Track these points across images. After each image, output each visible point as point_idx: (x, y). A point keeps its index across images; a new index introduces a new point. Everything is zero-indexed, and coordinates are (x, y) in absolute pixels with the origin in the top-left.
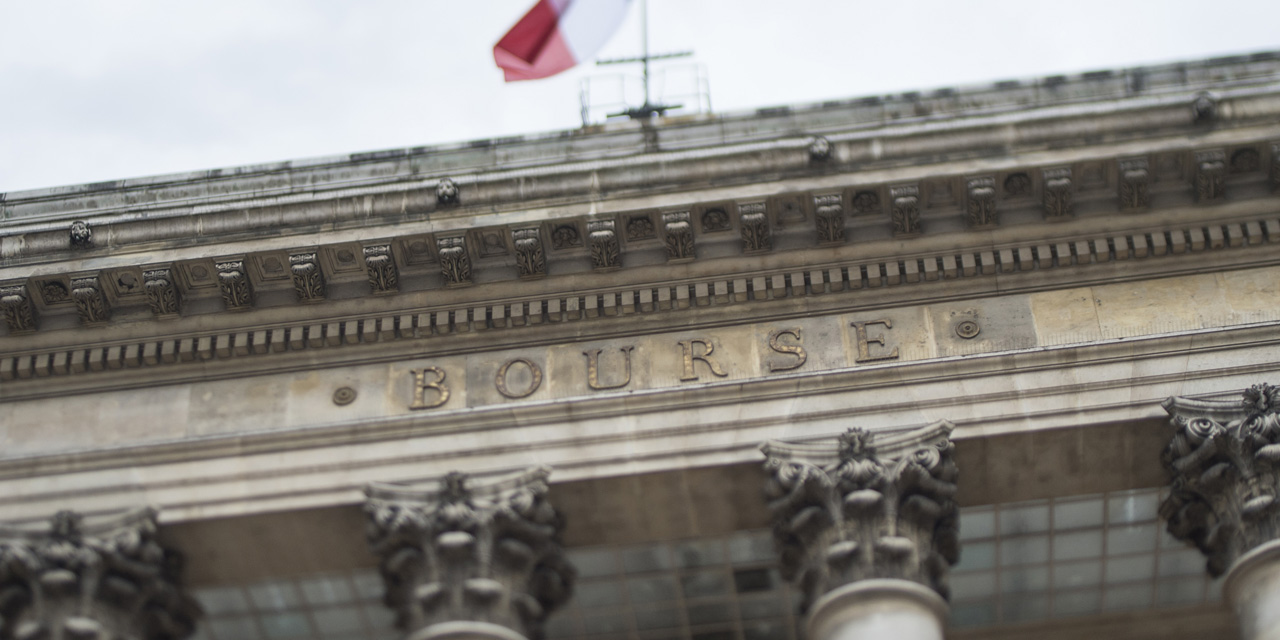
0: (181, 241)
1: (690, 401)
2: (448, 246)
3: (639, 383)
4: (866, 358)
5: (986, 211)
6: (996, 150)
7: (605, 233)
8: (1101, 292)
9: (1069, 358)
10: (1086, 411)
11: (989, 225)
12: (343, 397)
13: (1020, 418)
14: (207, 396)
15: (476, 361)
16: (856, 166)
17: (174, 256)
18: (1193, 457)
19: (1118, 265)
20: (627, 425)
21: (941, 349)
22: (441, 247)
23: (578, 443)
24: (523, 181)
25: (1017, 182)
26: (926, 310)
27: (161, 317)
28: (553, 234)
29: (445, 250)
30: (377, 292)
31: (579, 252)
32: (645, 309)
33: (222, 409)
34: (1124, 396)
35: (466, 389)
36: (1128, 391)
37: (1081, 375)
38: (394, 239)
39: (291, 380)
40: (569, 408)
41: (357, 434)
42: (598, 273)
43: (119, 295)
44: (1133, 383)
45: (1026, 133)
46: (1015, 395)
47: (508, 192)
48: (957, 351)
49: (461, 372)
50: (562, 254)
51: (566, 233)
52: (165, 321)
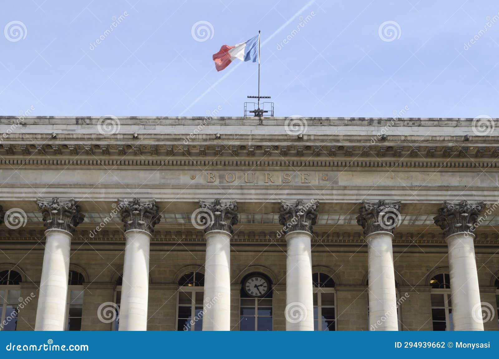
0: (158, 140)
1: (267, 188)
2: (218, 148)
3: (256, 182)
4: (304, 182)
5: (333, 154)
6: (338, 141)
7: (252, 149)
8: (354, 173)
9: (345, 188)
10: (347, 200)
11: (333, 156)
12: (193, 178)
13: (333, 200)
14: (163, 174)
15: (221, 172)
16: (308, 140)
17: (157, 143)
18: (366, 213)
19: (359, 168)
20: (253, 191)
21: (319, 182)
22: (216, 148)
23: (242, 194)
24: (235, 135)
25: (340, 148)
26: (317, 172)
27: (153, 155)
28: (240, 148)
29: (217, 149)
30: (201, 155)
31: (245, 151)
32: (258, 166)
33: (167, 177)
34: (355, 197)
35: (219, 179)
36: (355, 196)
37: (346, 192)
38: (206, 145)
39: (181, 172)
40: (241, 186)
41: (197, 187)
42: (249, 157)
43: (144, 149)
44: (357, 195)
45: (345, 138)
46: (332, 195)
47: (231, 137)
48: (323, 183)
49: (218, 175)
50: (242, 151)
51: (243, 147)
52: (154, 156)
